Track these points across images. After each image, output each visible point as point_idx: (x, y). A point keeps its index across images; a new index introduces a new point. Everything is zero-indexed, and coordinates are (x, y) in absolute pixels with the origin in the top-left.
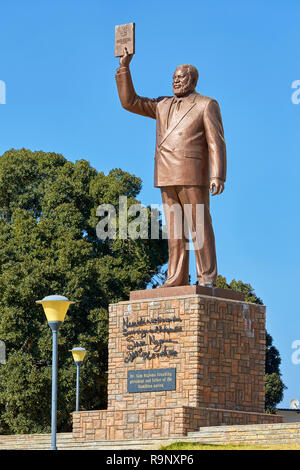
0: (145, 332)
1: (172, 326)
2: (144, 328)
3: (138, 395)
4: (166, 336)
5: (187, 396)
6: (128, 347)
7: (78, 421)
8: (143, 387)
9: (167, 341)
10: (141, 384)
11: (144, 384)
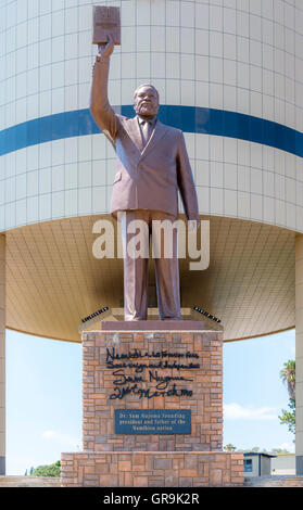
0: (143, 366)
1: (184, 361)
3: (132, 437)
4: (175, 373)
5: (208, 441)
6: (115, 382)
7: (71, 463)
8: (141, 428)
9: (177, 379)
10: (137, 425)
11: (143, 425)
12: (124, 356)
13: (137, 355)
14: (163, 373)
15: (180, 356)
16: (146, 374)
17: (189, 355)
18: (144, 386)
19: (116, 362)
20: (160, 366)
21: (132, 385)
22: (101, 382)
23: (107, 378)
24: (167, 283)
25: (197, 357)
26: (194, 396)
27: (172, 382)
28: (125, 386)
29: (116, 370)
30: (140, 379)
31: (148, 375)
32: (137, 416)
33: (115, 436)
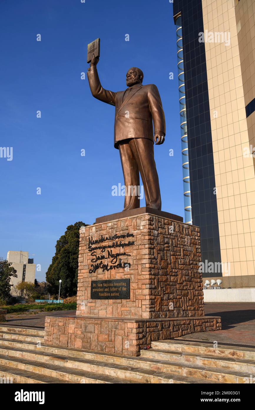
0: (104, 247)
1: (126, 241)
2: (104, 244)
3: (99, 302)
4: (121, 250)
5: (140, 306)
9: (122, 254)
10: (101, 292)
12: (97, 242)
13: (102, 240)
14: (115, 251)
16: (105, 254)
17: (128, 236)
18: (105, 262)
19: (93, 246)
20: (113, 246)
21: (100, 262)
22: (86, 260)
23: (88, 257)
25: (132, 236)
27: (119, 257)
28: (96, 263)
29: (93, 251)
31: (107, 254)
32: (101, 285)
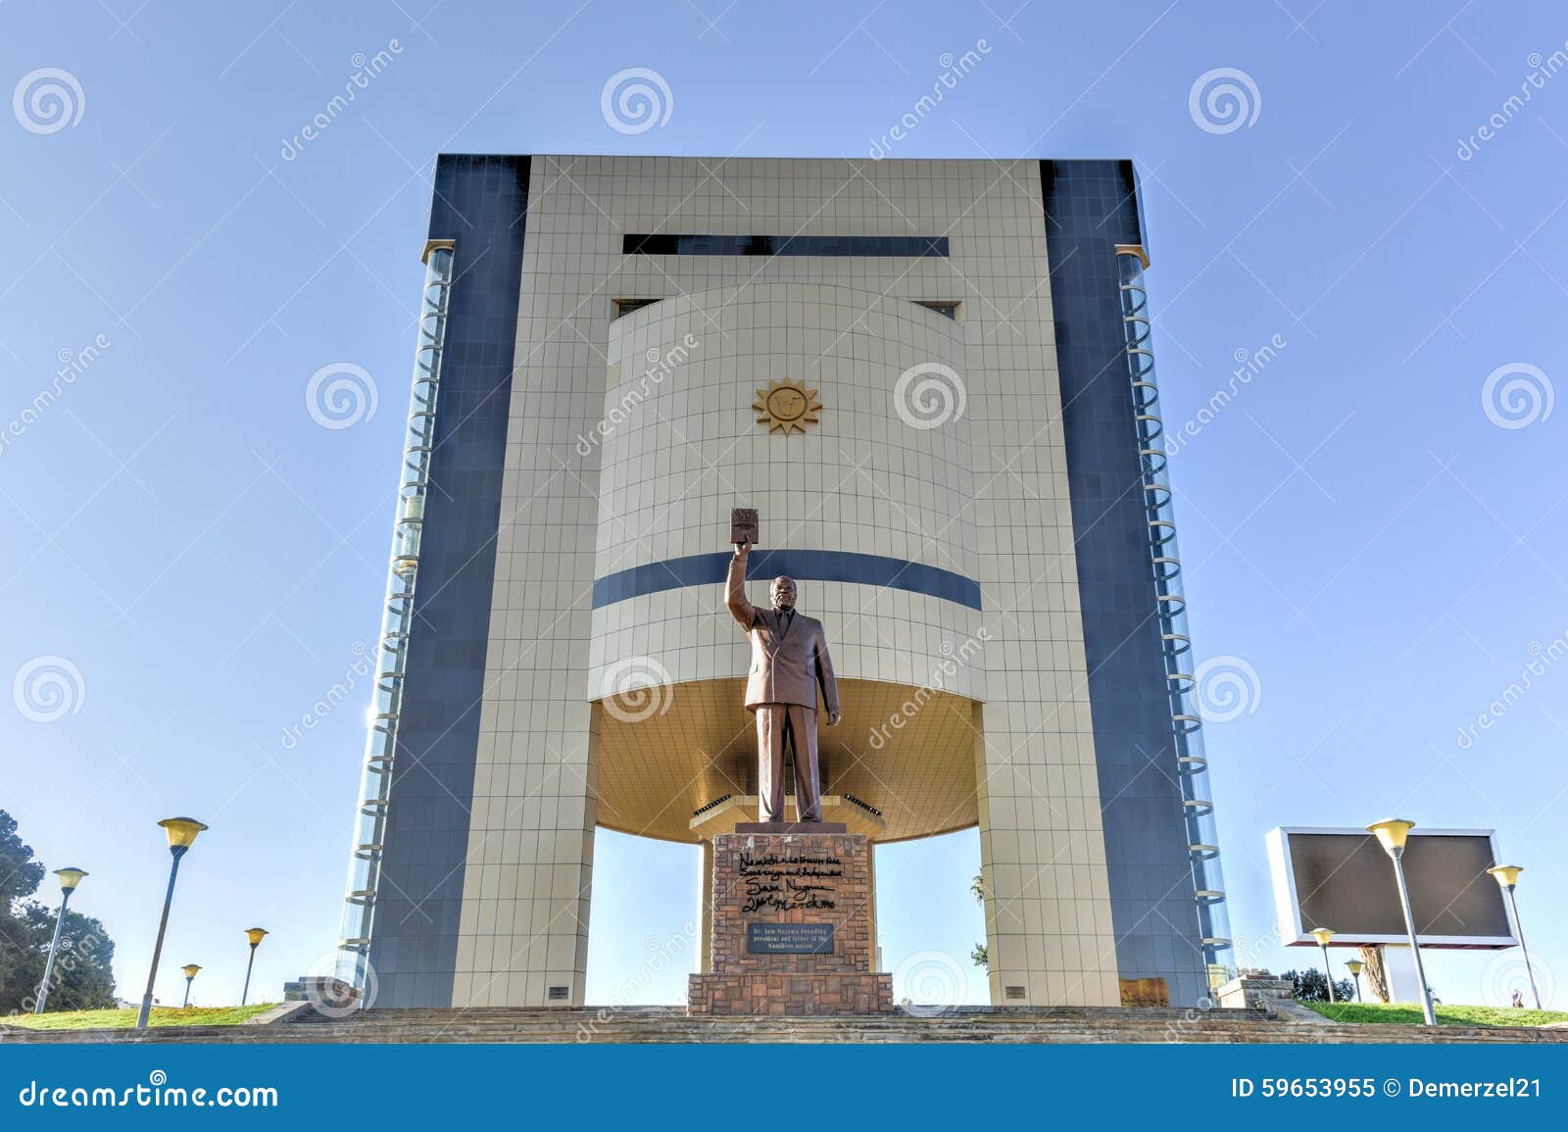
0: (779, 874)
1: (824, 868)
2: (775, 868)
3: (767, 957)
4: (815, 881)
5: (853, 962)
6: (749, 892)
7: (698, 987)
8: (778, 946)
9: (817, 888)
10: (774, 943)
11: (777, 943)
12: (759, 863)
13: (773, 861)
14: (800, 882)
15: (820, 862)
16: (782, 883)
17: (829, 861)
18: (781, 897)
19: (750, 869)
20: (798, 873)
21: (767, 895)
22: (734, 891)
23: (739, 885)
24: (805, 780)
25: (838, 862)
26: (836, 908)
27: (812, 892)
28: (760, 897)
29: (750, 877)
30: (777, 888)
31: (784, 884)
32: (773, 932)
33: (748, 955)
